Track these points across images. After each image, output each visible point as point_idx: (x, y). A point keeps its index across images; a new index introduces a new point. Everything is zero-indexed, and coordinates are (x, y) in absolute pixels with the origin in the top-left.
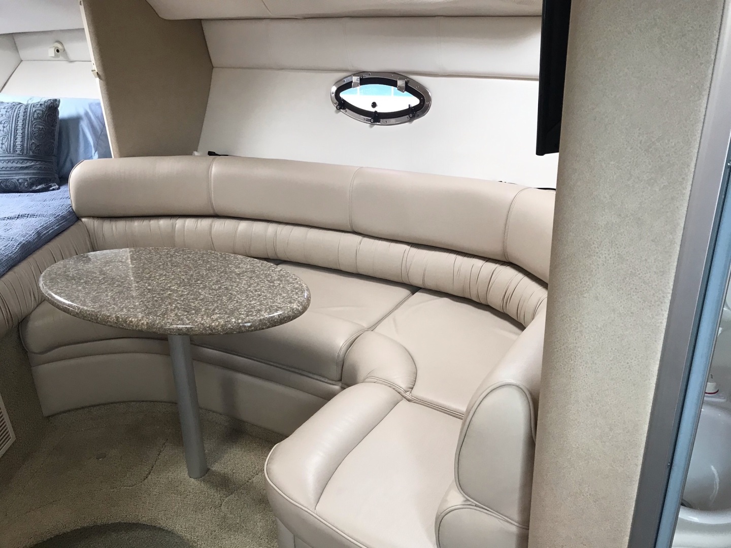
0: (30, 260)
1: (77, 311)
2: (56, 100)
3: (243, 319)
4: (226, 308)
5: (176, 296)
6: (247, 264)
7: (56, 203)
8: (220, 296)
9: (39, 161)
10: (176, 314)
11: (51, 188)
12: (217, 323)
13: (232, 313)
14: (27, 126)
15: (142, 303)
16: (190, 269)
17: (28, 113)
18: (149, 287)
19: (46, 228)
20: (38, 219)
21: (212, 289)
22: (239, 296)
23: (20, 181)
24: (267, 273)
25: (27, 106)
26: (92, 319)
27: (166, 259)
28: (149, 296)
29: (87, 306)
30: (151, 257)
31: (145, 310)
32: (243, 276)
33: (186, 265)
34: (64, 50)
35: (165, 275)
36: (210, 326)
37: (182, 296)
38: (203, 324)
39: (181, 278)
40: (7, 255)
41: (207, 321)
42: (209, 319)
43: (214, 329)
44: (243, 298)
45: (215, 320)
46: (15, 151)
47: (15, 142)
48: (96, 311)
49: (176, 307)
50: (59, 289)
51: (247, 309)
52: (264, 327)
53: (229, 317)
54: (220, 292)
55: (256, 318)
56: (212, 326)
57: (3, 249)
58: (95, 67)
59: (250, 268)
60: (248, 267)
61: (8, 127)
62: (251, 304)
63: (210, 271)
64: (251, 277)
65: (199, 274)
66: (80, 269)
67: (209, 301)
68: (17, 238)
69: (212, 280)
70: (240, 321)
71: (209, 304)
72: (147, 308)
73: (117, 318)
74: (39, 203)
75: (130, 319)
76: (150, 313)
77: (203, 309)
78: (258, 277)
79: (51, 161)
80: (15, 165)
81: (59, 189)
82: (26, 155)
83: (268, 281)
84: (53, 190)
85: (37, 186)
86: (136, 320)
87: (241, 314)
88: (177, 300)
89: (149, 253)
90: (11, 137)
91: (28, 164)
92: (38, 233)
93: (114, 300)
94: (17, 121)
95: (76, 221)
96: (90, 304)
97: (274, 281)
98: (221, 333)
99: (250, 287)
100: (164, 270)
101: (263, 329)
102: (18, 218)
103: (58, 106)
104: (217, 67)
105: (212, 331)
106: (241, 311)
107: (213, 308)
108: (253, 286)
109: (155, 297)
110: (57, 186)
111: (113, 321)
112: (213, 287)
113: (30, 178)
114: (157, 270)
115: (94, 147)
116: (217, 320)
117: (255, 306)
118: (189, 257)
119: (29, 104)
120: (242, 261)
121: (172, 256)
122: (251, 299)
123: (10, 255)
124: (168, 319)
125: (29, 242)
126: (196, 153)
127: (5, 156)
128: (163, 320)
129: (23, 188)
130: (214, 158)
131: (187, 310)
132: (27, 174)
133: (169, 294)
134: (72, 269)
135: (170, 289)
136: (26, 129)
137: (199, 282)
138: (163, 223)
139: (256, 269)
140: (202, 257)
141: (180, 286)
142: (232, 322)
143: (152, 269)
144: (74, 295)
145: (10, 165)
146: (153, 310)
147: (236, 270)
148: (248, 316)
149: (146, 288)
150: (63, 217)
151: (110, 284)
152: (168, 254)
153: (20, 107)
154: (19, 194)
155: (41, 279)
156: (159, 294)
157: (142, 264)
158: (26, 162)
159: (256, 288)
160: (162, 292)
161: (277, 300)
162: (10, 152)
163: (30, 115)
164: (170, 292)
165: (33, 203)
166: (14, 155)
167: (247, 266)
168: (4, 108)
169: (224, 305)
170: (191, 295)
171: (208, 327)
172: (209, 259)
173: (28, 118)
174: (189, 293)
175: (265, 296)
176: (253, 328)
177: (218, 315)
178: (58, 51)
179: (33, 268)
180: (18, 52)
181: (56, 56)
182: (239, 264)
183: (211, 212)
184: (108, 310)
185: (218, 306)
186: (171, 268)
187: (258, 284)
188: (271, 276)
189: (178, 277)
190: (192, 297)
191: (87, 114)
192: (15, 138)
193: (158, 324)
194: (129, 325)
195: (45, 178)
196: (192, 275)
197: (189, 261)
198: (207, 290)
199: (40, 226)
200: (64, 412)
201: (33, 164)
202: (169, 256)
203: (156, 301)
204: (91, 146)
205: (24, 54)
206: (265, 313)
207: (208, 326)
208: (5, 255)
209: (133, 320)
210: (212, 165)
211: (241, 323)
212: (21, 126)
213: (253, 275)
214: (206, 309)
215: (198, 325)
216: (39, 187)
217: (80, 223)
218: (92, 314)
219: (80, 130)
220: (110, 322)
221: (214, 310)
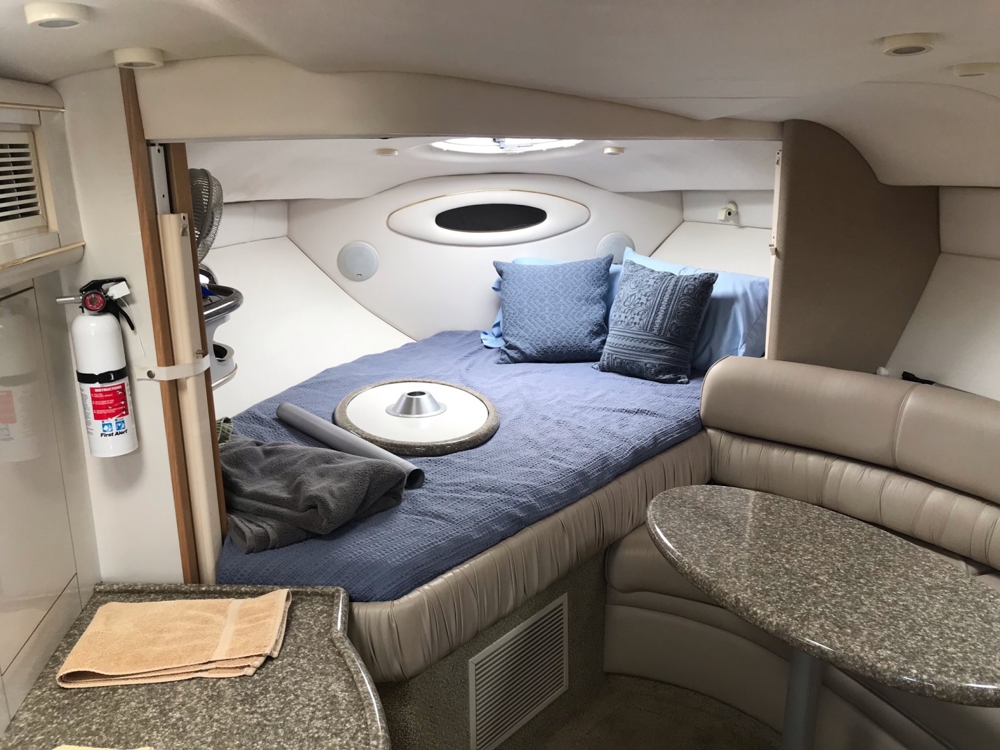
0: (639, 471)
1: (686, 569)
2: (713, 275)
3: (930, 676)
4: (902, 644)
5: (825, 594)
6: (946, 573)
7: (682, 402)
8: (894, 617)
9: (674, 345)
10: (822, 626)
11: (679, 381)
12: (886, 666)
13: (912, 657)
14: (672, 303)
15: (774, 588)
16: (850, 554)
17: (678, 287)
18: (787, 566)
19: (665, 434)
20: (659, 419)
21: (883, 601)
22: (926, 629)
23: (648, 366)
24: (980, 602)
25: (679, 278)
26: (704, 588)
27: (816, 526)
28: (785, 580)
29: (701, 568)
30: (795, 516)
31: (777, 602)
32: (936, 594)
33: (844, 546)
34: (737, 213)
35: (812, 553)
36: (873, 665)
37: (834, 596)
38: (861, 658)
39: (835, 565)
40: (617, 459)
41: (869, 656)
42: (873, 652)
43: (879, 673)
44: (934, 636)
45: (882, 659)
46: (651, 329)
47: (654, 319)
48: (711, 579)
49: (823, 613)
50: (670, 530)
51: (939, 659)
52: (965, 702)
53: (906, 662)
54: (895, 611)
55: (953, 682)
56: (877, 667)
57: (614, 451)
58: (774, 242)
59: (950, 583)
60: (947, 579)
61: (652, 301)
62: (948, 652)
63: (882, 567)
64: (951, 601)
65: (863, 566)
66: (698, 508)
67: (875, 621)
68: (632, 440)
69: (882, 585)
70: (925, 677)
71: (876, 625)
72: (781, 599)
73: (738, 601)
74: (663, 398)
75: (755, 609)
76: (784, 609)
77: (865, 633)
78: (963, 603)
79: (688, 347)
80: (647, 346)
81: (688, 383)
82: (661, 337)
83: (980, 617)
84: (681, 383)
85: (664, 375)
86: (763, 613)
87: (927, 664)
88: (825, 602)
89: (793, 509)
90: (652, 313)
91: (662, 348)
92: (655, 439)
93: (737, 570)
94: (663, 295)
95: (699, 431)
96: (704, 566)
97: (992, 621)
98: (889, 685)
99: (947, 619)
100: (812, 543)
101: (962, 703)
102: (636, 413)
103: (714, 283)
104: (947, 253)
105: (874, 674)
106: (928, 659)
107: (881, 635)
108: (952, 618)
109: (794, 584)
110: (686, 380)
111: (731, 602)
112: (885, 597)
113: (659, 365)
114: (801, 541)
115: (743, 338)
116: (885, 659)
117: (953, 658)
118: (850, 533)
119: (682, 276)
120: (936, 564)
121: (824, 523)
122: (948, 642)
123: (620, 460)
124: (809, 629)
125: (643, 448)
126: (883, 371)
127: (640, 335)
128: (801, 628)
129: (649, 375)
130: (914, 386)
131: (840, 625)
132: (658, 359)
133: (815, 587)
134: (689, 504)
135: (816, 579)
136: (671, 306)
137: (861, 580)
138: (813, 460)
139: (961, 588)
140: (871, 539)
141: (832, 578)
142: (912, 673)
143: (794, 538)
144: (686, 545)
145: (642, 345)
146: (789, 606)
147: (926, 579)
148: (940, 672)
149: (783, 565)
150: (687, 424)
151: (734, 543)
152: (819, 518)
153: (670, 279)
154: (643, 381)
155: (650, 507)
156: (800, 582)
157: (781, 525)
158: (660, 344)
159: (960, 625)
160: (804, 580)
161: (995, 659)
162: (646, 330)
163: (679, 291)
164: (816, 584)
165: (656, 396)
166: (650, 334)
167: (944, 578)
168: (653, 278)
169: (901, 637)
170: (848, 600)
171: (869, 667)
172: (881, 544)
173: (676, 293)
174: (845, 595)
175: (973, 645)
176: (945, 697)
177: (889, 652)
178: (730, 214)
179: (639, 482)
180: (683, 210)
181: (726, 220)
182: (932, 569)
183: (889, 463)
184: (727, 584)
185: (889, 636)
186: (821, 544)
187: (962, 618)
188: (986, 609)
189: (831, 563)
190: (850, 603)
191: (745, 295)
192: (656, 315)
193: (792, 631)
194: (751, 616)
195: (675, 367)
196: (852, 566)
197: (851, 539)
198: (872, 600)
199: (659, 429)
200: (627, 675)
201: (667, 348)
202: (821, 521)
203: (795, 592)
204: (740, 335)
205: (689, 213)
206: (971, 677)
207: (870, 664)
208: (615, 458)
209: (758, 611)
210: (910, 394)
211: (926, 680)
212: (666, 301)
213: (955, 598)
214: (869, 634)
215: (853, 657)
216: (667, 377)
217: (704, 435)
218: (705, 582)
219: (732, 313)
220: (726, 602)
221: (883, 640)
